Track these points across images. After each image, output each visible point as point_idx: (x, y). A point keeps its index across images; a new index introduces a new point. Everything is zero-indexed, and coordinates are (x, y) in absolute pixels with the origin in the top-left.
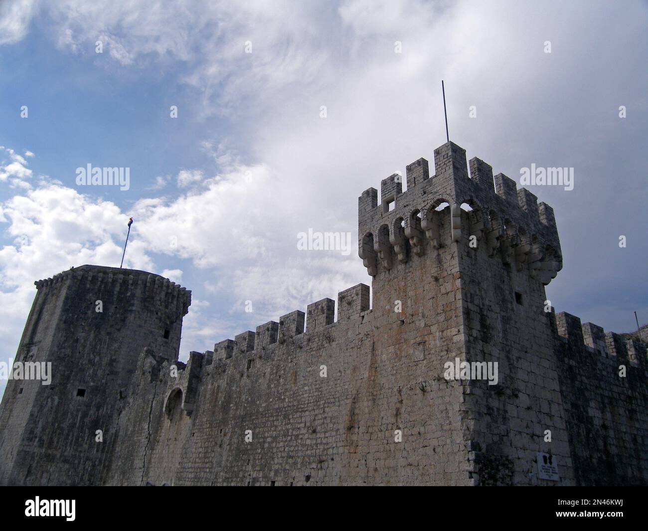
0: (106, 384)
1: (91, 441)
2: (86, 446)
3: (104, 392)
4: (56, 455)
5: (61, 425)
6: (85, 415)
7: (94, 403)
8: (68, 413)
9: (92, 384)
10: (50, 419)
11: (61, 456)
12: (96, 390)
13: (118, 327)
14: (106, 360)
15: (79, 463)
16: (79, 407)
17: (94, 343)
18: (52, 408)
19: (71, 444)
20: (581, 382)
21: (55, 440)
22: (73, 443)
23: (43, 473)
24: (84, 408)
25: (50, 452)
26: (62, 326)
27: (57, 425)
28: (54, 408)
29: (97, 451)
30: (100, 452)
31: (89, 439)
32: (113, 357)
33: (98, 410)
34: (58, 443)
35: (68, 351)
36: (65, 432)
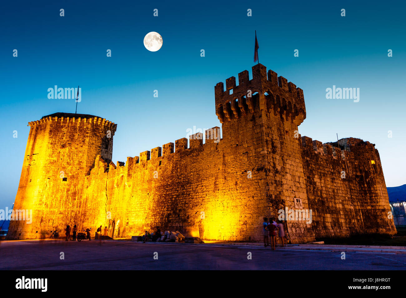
0: (78, 174)
1: (73, 203)
2: (70, 205)
3: (77, 178)
4: (55, 211)
5: (56, 196)
6: (68, 190)
7: (72, 184)
8: (59, 190)
9: (70, 175)
10: (50, 193)
11: (58, 211)
12: (73, 177)
13: (82, 145)
14: (76, 162)
15: (68, 213)
16: (65, 187)
17: (69, 154)
18: (50, 188)
19: (63, 205)
20: (312, 167)
21: (54, 203)
22: (64, 204)
23: (49, 220)
24: (68, 187)
25: (52, 209)
26: (50, 146)
27: (54, 196)
28: (51, 188)
29: (77, 207)
30: (79, 207)
31: (72, 202)
32: (80, 160)
33: (75, 187)
34: (55, 205)
35: (55, 159)
36: (59, 199)
